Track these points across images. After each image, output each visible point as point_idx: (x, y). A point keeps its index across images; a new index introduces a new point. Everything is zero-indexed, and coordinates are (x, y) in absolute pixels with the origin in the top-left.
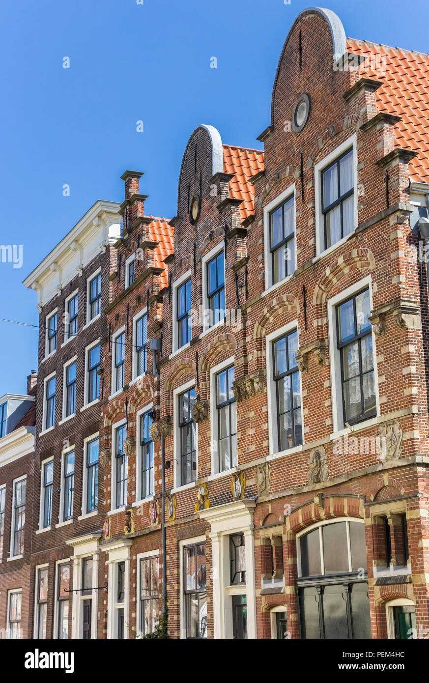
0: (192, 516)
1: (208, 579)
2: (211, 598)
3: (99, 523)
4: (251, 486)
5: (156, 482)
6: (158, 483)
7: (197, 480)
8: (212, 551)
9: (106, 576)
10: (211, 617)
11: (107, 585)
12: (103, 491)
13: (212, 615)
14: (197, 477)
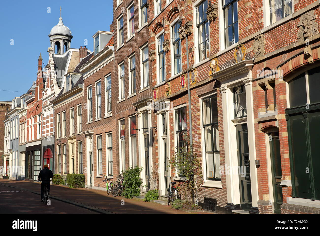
0: (208, 79)
1: (220, 116)
2: (221, 128)
3: (150, 93)
4: (250, 52)
5: (183, 63)
6: (184, 64)
7: (210, 56)
8: (221, 99)
9: (156, 121)
10: (222, 139)
11: (157, 126)
12: (151, 75)
13: (222, 137)
14: (210, 55)
